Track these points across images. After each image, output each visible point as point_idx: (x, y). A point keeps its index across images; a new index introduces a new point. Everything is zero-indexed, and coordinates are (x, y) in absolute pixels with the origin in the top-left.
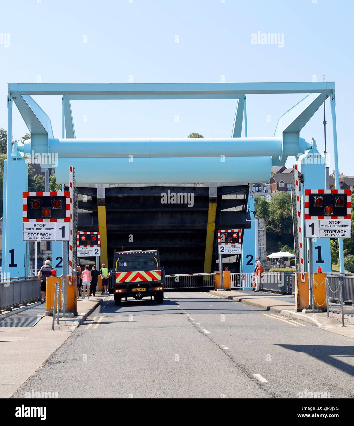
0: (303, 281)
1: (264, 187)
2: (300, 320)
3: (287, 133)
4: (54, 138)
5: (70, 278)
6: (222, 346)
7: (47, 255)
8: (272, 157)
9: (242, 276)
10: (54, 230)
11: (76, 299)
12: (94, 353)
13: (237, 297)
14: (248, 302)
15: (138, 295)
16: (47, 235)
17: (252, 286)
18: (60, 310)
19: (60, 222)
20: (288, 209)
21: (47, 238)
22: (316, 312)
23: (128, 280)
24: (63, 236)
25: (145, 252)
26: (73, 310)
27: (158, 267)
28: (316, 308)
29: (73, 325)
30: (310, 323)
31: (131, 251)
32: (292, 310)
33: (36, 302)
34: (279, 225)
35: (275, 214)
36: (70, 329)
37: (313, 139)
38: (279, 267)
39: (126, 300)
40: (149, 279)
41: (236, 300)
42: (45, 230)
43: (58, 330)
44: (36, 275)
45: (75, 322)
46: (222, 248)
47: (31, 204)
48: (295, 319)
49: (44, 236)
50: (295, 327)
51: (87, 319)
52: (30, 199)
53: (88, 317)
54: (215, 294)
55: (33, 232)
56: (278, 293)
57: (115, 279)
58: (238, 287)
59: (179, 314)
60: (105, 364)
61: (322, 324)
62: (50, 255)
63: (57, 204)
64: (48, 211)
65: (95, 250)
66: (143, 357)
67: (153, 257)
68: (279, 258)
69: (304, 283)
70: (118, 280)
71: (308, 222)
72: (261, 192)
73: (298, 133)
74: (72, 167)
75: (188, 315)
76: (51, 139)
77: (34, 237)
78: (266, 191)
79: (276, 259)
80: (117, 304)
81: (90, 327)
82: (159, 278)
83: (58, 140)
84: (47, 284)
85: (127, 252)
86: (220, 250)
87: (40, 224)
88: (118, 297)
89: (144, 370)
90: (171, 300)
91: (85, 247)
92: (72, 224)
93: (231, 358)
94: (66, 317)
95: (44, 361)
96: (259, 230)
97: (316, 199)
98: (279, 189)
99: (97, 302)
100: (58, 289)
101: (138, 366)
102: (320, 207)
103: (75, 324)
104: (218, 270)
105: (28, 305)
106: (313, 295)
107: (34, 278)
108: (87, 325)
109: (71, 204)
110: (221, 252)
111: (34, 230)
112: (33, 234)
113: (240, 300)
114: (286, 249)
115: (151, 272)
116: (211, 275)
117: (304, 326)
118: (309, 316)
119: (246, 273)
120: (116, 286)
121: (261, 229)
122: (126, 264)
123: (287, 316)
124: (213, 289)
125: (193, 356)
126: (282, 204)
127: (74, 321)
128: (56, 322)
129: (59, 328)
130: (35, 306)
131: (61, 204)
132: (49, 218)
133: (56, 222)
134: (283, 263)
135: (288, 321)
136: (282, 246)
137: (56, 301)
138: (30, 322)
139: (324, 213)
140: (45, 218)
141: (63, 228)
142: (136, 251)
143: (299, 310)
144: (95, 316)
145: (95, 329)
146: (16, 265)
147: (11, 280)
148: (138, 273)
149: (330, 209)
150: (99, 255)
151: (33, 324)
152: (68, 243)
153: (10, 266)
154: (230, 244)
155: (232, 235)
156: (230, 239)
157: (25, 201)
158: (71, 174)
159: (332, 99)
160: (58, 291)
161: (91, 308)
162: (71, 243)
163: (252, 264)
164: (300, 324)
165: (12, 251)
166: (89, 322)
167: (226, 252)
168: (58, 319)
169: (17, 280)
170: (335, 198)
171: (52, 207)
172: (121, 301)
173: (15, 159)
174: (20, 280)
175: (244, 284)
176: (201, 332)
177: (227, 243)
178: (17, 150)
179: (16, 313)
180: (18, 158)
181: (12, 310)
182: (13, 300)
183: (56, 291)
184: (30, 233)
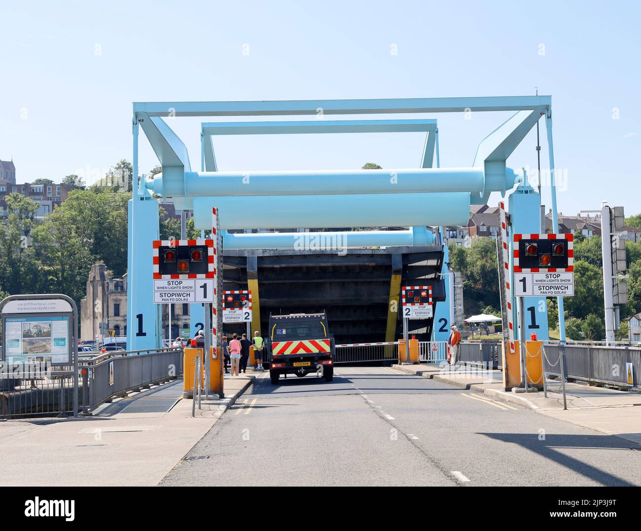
0: (512, 351)
1: (460, 231)
2: (509, 401)
3: (490, 161)
4: (192, 171)
5: (214, 349)
6: (409, 435)
7: (184, 321)
8: (470, 193)
9: (434, 346)
10: (193, 289)
11: (223, 377)
12: (246, 446)
13: (427, 373)
14: (442, 379)
15: (301, 371)
16: (184, 295)
17: (446, 359)
18: (202, 391)
19: (201, 278)
20: (491, 259)
21: (184, 300)
22: (529, 392)
23: (288, 352)
24: (205, 296)
25: (309, 315)
26: (218, 390)
27: (326, 335)
28: (529, 387)
29: (218, 409)
30: (522, 405)
31: (291, 315)
32: (499, 388)
33: (170, 381)
34: (480, 280)
35: (475, 266)
36: (214, 414)
37: (523, 169)
38: (481, 334)
39: (286, 377)
40: (315, 350)
41: (426, 376)
42: (182, 289)
43: (199, 417)
44: (170, 347)
45: (220, 406)
46: (408, 310)
47: (164, 256)
48: (502, 400)
49: (180, 296)
50: (503, 411)
51: (236, 403)
52: (162, 250)
53: (237, 400)
54: (399, 369)
55: (167, 291)
57: (271, 351)
58: (428, 360)
59: (354, 395)
60: (261, 459)
61: (538, 407)
62: (187, 321)
63: (197, 255)
64: (186, 265)
65: (245, 314)
67: (320, 323)
68: (480, 322)
69: (513, 353)
70: (275, 352)
71: (519, 276)
72: (456, 238)
73: (504, 161)
74: (216, 208)
75: (365, 396)
76: (187, 173)
77: (168, 298)
78: (463, 237)
79: (476, 323)
80: (275, 383)
81: (239, 412)
82: (327, 349)
83: (196, 174)
84: (185, 358)
85: (286, 316)
86: (405, 312)
87: (175, 281)
88: (275, 374)
90: (343, 377)
92: (216, 282)
93: (422, 451)
94: (210, 399)
95: (182, 456)
96: (454, 287)
97: (528, 246)
98: (480, 233)
99: (249, 381)
100: (199, 364)
102: (533, 256)
103: (220, 408)
104: (402, 338)
105: (160, 385)
106: (525, 369)
107: (167, 351)
108: (237, 410)
109: (214, 255)
110: (407, 315)
111: (168, 289)
112: (166, 295)
113: (432, 377)
114: (489, 311)
115: (317, 341)
116: (393, 345)
117: (515, 409)
118: (521, 396)
119: (438, 342)
120: (272, 360)
121: (457, 286)
122: (285, 331)
123: (492, 397)
124: (396, 362)
125: (373, 448)
126: (483, 253)
127: (219, 404)
128: (197, 406)
129: (201, 414)
130: (171, 386)
131: (201, 255)
132: (186, 274)
134: (485, 328)
135: (494, 403)
136: (484, 306)
137: (196, 379)
138: (163, 407)
139: (539, 264)
140: (182, 274)
141: (204, 287)
142: (298, 315)
143: (508, 389)
144: (246, 398)
145: (247, 414)
146: (145, 334)
147: (138, 354)
148: (301, 342)
149: (547, 259)
150: (250, 320)
151: (168, 408)
152: (211, 305)
153: (138, 335)
154: (417, 305)
155: (421, 294)
156: (417, 299)
157: (156, 253)
158: (214, 216)
159: (548, 118)
160: (199, 366)
161: (241, 387)
162: (215, 306)
163: (446, 331)
164: (509, 407)
165: (140, 317)
166: (238, 406)
167: (413, 316)
168: (200, 402)
169: (146, 353)
170: (553, 245)
171: (190, 260)
172: (280, 379)
173: (142, 199)
174: (150, 353)
175: (435, 356)
176: (382, 418)
177: (413, 304)
178: (145, 187)
179: (145, 396)
180: (146, 198)
181: (141, 391)
182: (142, 378)
183: (197, 367)
184: (163, 293)
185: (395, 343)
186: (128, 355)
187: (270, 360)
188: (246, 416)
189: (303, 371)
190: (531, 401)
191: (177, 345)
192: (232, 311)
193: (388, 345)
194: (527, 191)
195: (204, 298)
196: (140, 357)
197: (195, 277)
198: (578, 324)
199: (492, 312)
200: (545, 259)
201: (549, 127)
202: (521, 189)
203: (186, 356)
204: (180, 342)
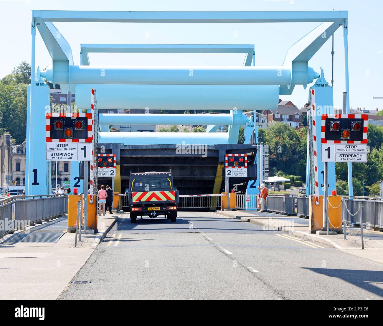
1: (261, 117)
2: (315, 241)
3: (296, 62)
4: (75, 65)
5: (91, 196)
6: (250, 268)
7: (65, 176)
8: (280, 85)
9: (247, 198)
10: (76, 150)
11: (97, 217)
12: (119, 273)
13: (245, 217)
14: (258, 222)
15: (153, 213)
16: (69, 155)
17: (256, 207)
18: (82, 227)
19: (82, 143)
21: (69, 158)
22: (330, 234)
23: (144, 200)
24: (85, 156)
25: (159, 173)
26: (93, 227)
27: (171, 188)
28: (330, 230)
29: (94, 241)
30: (328, 245)
31: (146, 172)
32: (305, 231)
33: (57, 218)
34: (274, 152)
35: (271, 142)
36: (91, 245)
37: (321, 68)
38: (274, 190)
39: (141, 218)
40: (164, 199)
41: (244, 220)
42: (67, 150)
43: (79, 247)
44: (56, 194)
45: (96, 239)
46: (229, 172)
47: (54, 125)
48: (310, 240)
49: (66, 156)
50: (313, 249)
51: (106, 236)
52: (53, 119)
53: (107, 234)
54: (222, 214)
55: (56, 151)
56: (282, 214)
57: (132, 198)
58: (241, 208)
59: (195, 233)
60: (133, 286)
61: (341, 246)
62: (67, 176)
63: (79, 125)
64: (70, 132)
65: (111, 171)
66: (171, 279)
67: (167, 179)
68: (274, 182)
70: (134, 199)
72: (258, 122)
73: (307, 62)
74: (94, 89)
75: (204, 234)
76: (71, 66)
77: (57, 156)
78: (263, 122)
79: (271, 182)
80: (133, 222)
81: (110, 244)
82: (173, 198)
83: (78, 67)
84: (69, 202)
85: (142, 173)
86: (227, 173)
87: (62, 144)
88: (134, 215)
89: (176, 294)
90: (183, 219)
91: (101, 168)
92: (93, 145)
93: (265, 283)
94: (87, 234)
95: (69, 280)
96: (264, 155)
97: (333, 124)
98: (275, 119)
99: (114, 220)
100: (80, 207)
101: (168, 289)
102: (336, 131)
103: (96, 241)
104: (224, 191)
105: (49, 221)
106: (328, 217)
107: (55, 196)
108: (108, 242)
109: (92, 125)
110: (228, 175)
111: (57, 150)
112: (56, 154)
113: (249, 221)
114: (281, 174)
115: (166, 192)
116: (217, 197)
117: (322, 247)
118: (325, 237)
119: (251, 195)
120: (132, 205)
121: (266, 155)
122: (141, 184)
123: (300, 237)
124: (220, 209)
125: (223, 279)
126: (277, 133)
127: (95, 237)
128: (78, 239)
129: (81, 245)
130: (57, 222)
131: (83, 125)
132: (71, 138)
133: (78, 142)
134: (278, 186)
135: (304, 242)
136: (277, 171)
137: (78, 219)
138: (52, 238)
140: (67, 138)
141: (85, 149)
142: (151, 173)
143: (313, 232)
144: (114, 233)
145: (116, 246)
146: (38, 184)
147: (34, 198)
148: (154, 193)
149: (347, 134)
150: (114, 176)
151: (56, 240)
152: (89, 162)
153: (33, 184)
154: (236, 168)
155: (239, 160)
156: (236, 163)
157: (48, 122)
158: (93, 96)
159: (345, 28)
160: (80, 208)
161: (110, 225)
162: (92, 164)
163: (255, 187)
164: (318, 246)
165: (35, 171)
166: (109, 239)
167: (233, 175)
168: (80, 236)
169: (39, 198)
170: (352, 123)
171: (74, 128)
172: (137, 219)
173: (38, 84)
174: (43, 197)
175: (247, 205)
176: (223, 252)
177: (233, 167)
178: (40, 76)
179: (39, 229)
180: (40, 84)
181: (36, 225)
182: (36, 216)
183: (79, 209)
184: (53, 153)
185: (219, 195)
186: (26, 199)
187: (131, 205)
188: (116, 247)
189: (154, 214)
190: (335, 242)
191: (61, 192)
192: (101, 169)
193: (214, 197)
194: (323, 85)
195: (84, 157)
196: (35, 200)
197: (78, 141)
198: (343, 185)
199: (283, 175)
200: (345, 133)
201: (346, 35)
202: (319, 83)
203: (70, 201)
204: (63, 190)
